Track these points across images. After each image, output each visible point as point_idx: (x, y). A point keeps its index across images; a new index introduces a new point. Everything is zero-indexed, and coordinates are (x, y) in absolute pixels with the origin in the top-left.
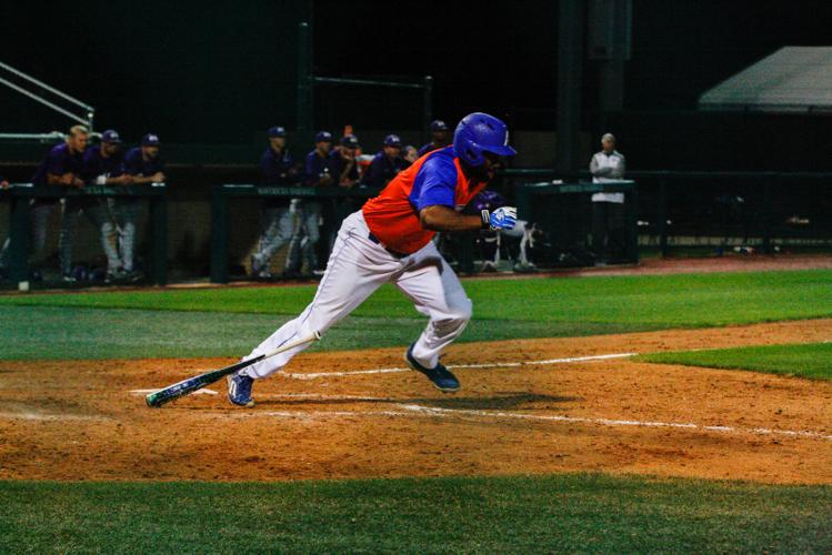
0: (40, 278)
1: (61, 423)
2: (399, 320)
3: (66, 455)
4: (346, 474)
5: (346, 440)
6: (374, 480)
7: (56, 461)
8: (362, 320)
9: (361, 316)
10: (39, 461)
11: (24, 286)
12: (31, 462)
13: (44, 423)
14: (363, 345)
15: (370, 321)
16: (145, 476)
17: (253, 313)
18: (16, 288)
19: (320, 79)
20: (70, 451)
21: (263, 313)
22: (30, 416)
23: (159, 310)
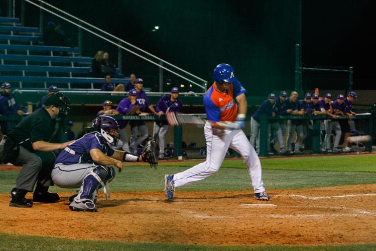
0: (186, 154)
1: (212, 219)
2: (346, 173)
3: (216, 234)
4: (340, 242)
5: (338, 227)
6: (353, 245)
7: (213, 237)
8: (330, 173)
9: (329, 171)
10: (205, 236)
11: (180, 158)
12: (202, 237)
13: (204, 219)
14: (334, 184)
15: (334, 173)
16: (252, 243)
17: (283, 170)
18: (177, 159)
19: (305, 68)
20: (218, 232)
21: (286, 170)
22: (198, 216)
23: (241, 168)
